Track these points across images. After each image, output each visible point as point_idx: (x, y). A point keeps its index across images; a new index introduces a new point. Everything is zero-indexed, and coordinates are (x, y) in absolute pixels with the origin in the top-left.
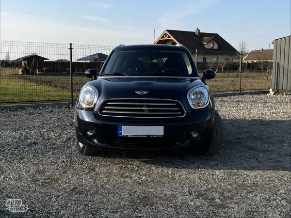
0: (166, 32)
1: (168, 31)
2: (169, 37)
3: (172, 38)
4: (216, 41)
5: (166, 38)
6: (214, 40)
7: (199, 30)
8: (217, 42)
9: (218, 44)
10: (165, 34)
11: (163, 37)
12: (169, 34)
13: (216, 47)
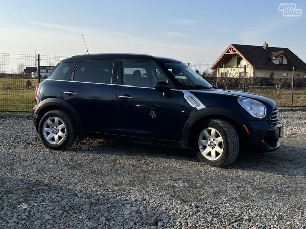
0: (232, 47)
1: (233, 45)
2: (234, 52)
3: (237, 53)
4: (285, 56)
5: (231, 53)
6: (284, 55)
7: (267, 45)
8: (287, 58)
9: (288, 59)
10: (230, 49)
11: (228, 52)
12: (234, 49)
13: (285, 62)
